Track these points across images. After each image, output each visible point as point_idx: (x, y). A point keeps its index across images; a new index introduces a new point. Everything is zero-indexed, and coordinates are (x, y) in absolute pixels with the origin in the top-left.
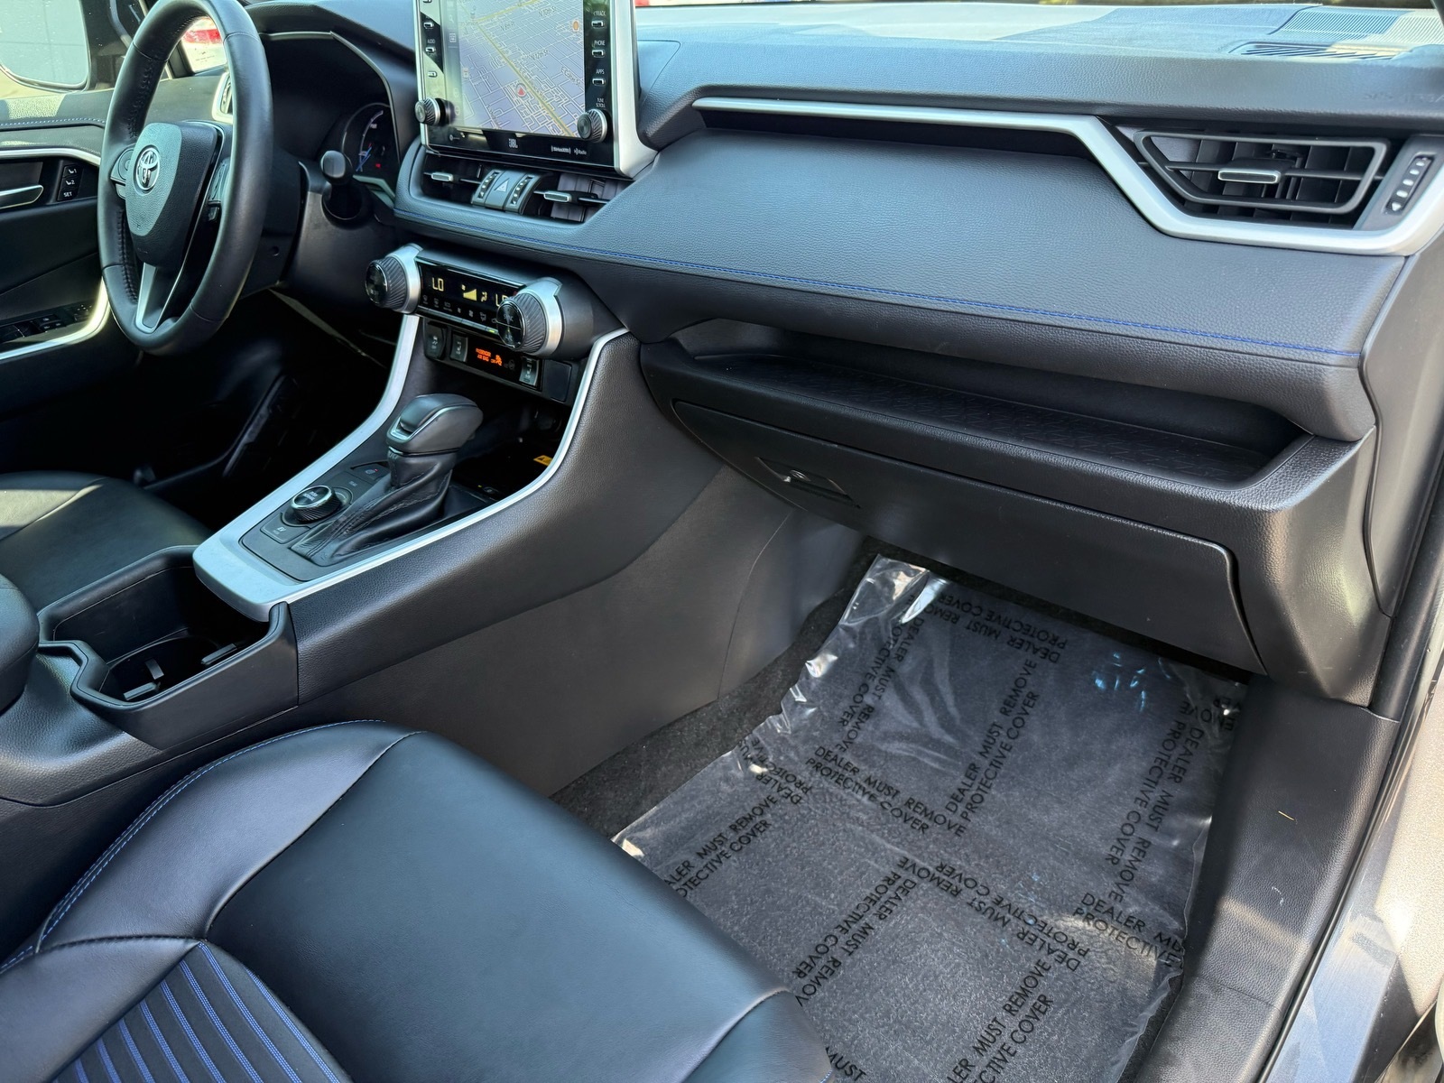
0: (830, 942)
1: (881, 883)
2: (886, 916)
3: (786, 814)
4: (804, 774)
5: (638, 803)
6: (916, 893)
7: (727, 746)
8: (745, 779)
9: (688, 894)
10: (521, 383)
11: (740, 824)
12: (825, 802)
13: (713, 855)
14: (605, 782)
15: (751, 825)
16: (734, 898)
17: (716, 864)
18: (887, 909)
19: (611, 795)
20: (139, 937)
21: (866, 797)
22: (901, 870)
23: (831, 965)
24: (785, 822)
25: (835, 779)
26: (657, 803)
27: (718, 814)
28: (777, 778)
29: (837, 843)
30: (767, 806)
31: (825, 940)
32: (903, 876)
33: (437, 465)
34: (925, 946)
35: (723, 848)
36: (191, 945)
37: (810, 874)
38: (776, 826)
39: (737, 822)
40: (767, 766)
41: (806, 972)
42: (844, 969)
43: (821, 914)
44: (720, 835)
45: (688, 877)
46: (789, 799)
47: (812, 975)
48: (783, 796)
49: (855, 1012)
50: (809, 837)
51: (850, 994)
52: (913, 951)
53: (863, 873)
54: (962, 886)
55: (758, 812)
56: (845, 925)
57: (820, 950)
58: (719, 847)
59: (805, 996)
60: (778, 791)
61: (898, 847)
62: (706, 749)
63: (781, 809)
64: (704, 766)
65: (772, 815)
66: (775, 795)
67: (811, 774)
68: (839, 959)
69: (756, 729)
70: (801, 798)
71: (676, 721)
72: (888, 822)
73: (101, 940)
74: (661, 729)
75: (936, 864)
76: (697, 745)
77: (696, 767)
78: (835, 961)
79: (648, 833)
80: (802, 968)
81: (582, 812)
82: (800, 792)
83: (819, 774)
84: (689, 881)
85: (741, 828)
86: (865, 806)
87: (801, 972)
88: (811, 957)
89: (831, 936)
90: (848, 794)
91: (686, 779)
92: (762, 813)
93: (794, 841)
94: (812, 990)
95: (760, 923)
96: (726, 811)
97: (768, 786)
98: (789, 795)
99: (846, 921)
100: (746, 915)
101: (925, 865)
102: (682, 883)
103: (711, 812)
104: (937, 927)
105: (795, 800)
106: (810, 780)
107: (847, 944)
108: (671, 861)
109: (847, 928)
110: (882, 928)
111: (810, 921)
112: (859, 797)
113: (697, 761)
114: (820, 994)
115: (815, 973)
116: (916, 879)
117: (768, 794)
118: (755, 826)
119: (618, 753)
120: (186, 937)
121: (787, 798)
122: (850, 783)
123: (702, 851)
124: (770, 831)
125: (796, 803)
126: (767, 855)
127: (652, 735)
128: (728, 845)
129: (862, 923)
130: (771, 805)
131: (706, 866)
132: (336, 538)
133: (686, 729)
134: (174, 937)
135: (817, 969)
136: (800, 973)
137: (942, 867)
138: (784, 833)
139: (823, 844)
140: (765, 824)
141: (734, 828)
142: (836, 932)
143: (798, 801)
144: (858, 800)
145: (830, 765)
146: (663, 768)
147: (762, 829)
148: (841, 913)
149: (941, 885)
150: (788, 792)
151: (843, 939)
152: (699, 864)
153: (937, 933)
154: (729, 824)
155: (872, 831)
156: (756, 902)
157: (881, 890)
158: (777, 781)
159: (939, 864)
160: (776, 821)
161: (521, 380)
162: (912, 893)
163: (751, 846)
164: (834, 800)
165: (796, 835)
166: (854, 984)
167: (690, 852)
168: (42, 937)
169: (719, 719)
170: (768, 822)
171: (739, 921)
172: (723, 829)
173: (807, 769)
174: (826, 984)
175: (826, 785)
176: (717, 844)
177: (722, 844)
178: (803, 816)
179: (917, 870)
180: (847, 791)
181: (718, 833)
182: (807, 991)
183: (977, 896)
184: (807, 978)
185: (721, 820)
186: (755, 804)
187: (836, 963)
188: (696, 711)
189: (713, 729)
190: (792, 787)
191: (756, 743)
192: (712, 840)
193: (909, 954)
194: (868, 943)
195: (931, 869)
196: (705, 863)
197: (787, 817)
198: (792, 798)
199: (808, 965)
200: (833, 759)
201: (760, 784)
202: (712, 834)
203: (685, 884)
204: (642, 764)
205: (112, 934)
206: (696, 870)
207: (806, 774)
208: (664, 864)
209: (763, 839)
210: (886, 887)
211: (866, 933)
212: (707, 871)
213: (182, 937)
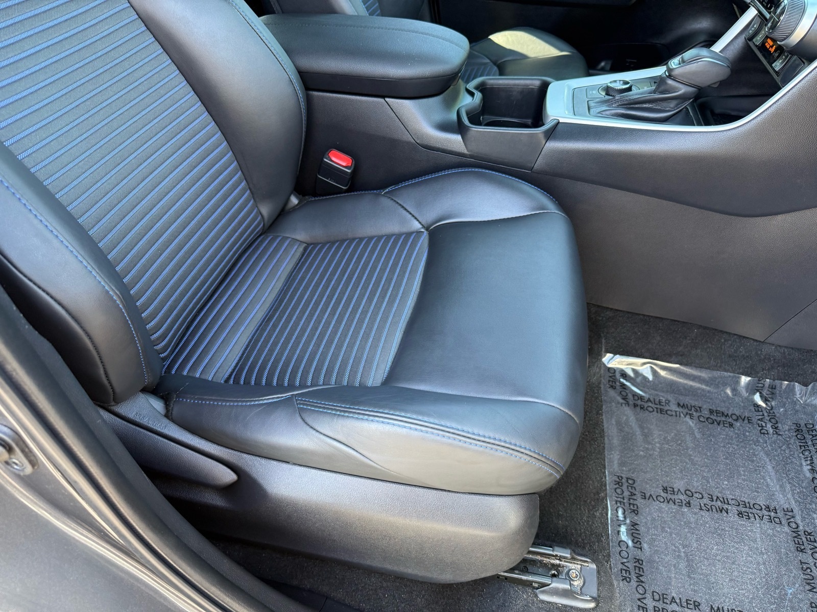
0: (697, 495)
1: (761, 505)
2: (743, 517)
3: (749, 432)
4: (786, 427)
5: (670, 355)
6: (775, 527)
7: (751, 373)
8: (746, 399)
9: (654, 413)
10: (772, 67)
11: (717, 413)
12: (780, 447)
13: (685, 411)
14: (659, 329)
15: (723, 419)
16: (672, 434)
17: (682, 415)
18: (748, 516)
19: (659, 338)
20: (411, 214)
21: (809, 467)
22: (783, 511)
23: (685, 502)
24: (744, 435)
25: (801, 444)
26: (681, 364)
27: (711, 399)
28: (766, 414)
29: (761, 469)
30: (744, 420)
31: (696, 492)
32: (779, 514)
33: (683, 90)
34: (747, 548)
35: (694, 413)
36: (423, 230)
37: (726, 464)
38: (736, 431)
39: (716, 411)
40: (766, 404)
41: (669, 492)
42: (688, 510)
43: (708, 482)
44: (700, 408)
45: (662, 407)
46: (760, 428)
47: (670, 496)
48: (758, 424)
49: (670, 528)
50: (749, 452)
51: (678, 520)
52: (737, 543)
53: (758, 492)
54: (810, 552)
55: (734, 417)
56: (715, 498)
57: (689, 493)
58: (693, 410)
59: (655, 499)
60: (759, 420)
61: (795, 502)
62: (735, 364)
63: (749, 428)
64: (726, 370)
65: (741, 426)
66: (754, 420)
67: (789, 430)
68: (692, 505)
69: (780, 381)
70: (768, 433)
71: (726, 333)
72: (806, 488)
73: (400, 205)
74: (714, 329)
75: (807, 529)
76: (730, 356)
77: (720, 367)
78: (689, 503)
79: (663, 373)
80: (669, 489)
81: (636, 333)
82: (771, 431)
83: (795, 434)
84: (661, 409)
85: (715, 415)
86: (802, 471)
87: (667, 490)
88: (679, 490)
89: (701, 494)
90: (800, 457)
91: (708, 368)
92: (737, 420)
93: (737, 445)
94: (662, 500)
95: (673, 455)
96: (718, 402)
97: (755, 413)
98: (762, 427)
99: (717, 497)
100: (670, 446)
101: (799, 522)
102: (656, 406)
103: (708, 395)
104: (765, 549)
105: (762, 431)
106: (784, 432)
107: (705, 504)
108: (662, 394)
109: (715, 500)
110: (733, 517)
111: (699, 479)
112: (804, 464)
113: (723, 365)
114: (663, 506)
115: (673, 497)
116: (784, 521)
117: (751, 416)
118: (723, 421)
119: (678, 321)
120: (423, 227)
121: (759, 426)
122: (807, 453)
123: (682, 405)
124: (730, 430)
125: (761, 433)
126: (714, 436)
127: (705, 328)
128: (700, 414)
129: (726, 506)
130: (746, 421)
131: (676, 412)
132: (608, 106)
133: (730, 342)
134: (420, 223)
135: (676, 497)
136: (665, 489)
137: (810, 534)
138: (736, 438)
139: (753, 461)
140: (731, 425)
141: (711, 412)
142: (706, 495)
143: (764, 434)
144: (801, 464)
145: (807, 436)
146: (699, 351)
147: (726, 425)
148: (721, 492)
149: (796, 539)
150: (764, 425)
151: (706, 501)
152: (673, 407)
153: (761, 551)
154: (711, 408)
155: (790, 483)
156: (682, 446)
157: (756, 506)
158: (763, 415)
159: (809, 531)
160: (739, 430)
161: (773, 65)
162: (772, 525)
163: (710, 426)
164: (787, 451)
165: (742, 444)
166: (685, 520)
167: (676, 400)
168: (387, 190)
169: (757, 354)
170: (734, 426)
171: (663, 444)
172: (705, 407)
173: (790, 426)
174: (671, 505)
175: (792, 441)
176: (693, 409)
177: (697, 411)
178: (758, 441)
179: (792, 520)
180: (801, 455)
181: (700, 406)
182: (659, 498)
183: (813, 564)
184: (666, 494)
185: (709, 403)
186: (738, 413)
187: (689, 504)
188: (744, 337)
189: (748, 357)
190: (769, 425)
191: (772, 387)
192: (694, 405)
193: (732, 541)
194: (716, 516)
195: (801, 528)
196: (676, 410)
197: (747, 434)
198: (763, 429)
199: (673, 491)
200: (812, 435)
201: (752, 408)
202: (697, 403)
203: (657, 408)
204: (688, 338)
205: (404, 206)
206: (669, 408)
207: (787, 428)
208: (656, 392)
209: (721, 429)
210: (762, 508)
211: (721, 511)
212: (674, 414)
213: (422, 225)
